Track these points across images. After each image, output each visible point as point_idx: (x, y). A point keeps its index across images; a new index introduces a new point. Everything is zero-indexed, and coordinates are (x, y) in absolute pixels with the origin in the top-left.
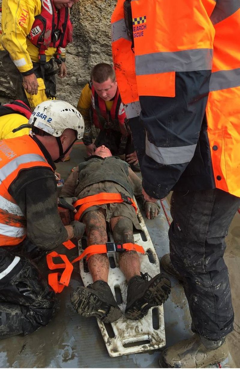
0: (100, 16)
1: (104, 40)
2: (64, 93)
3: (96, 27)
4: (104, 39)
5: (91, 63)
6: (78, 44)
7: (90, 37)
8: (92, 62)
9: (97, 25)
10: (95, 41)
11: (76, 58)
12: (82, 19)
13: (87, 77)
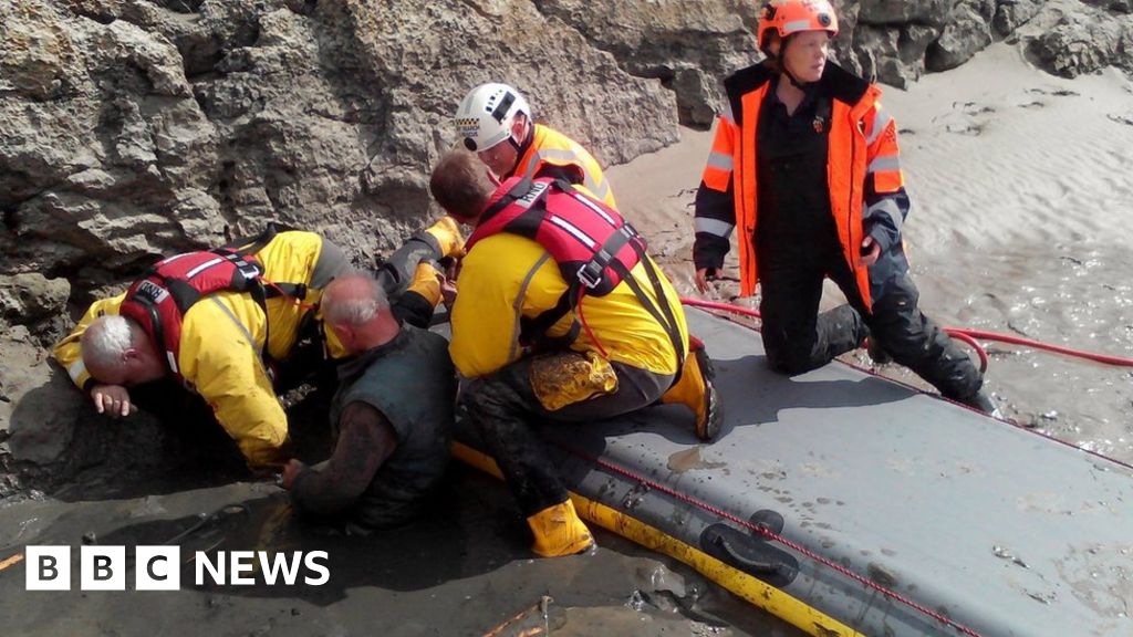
0: (390, 16)
1: (415, 75)
2: (335, 226)
3: (390, 43)
4: (415, 71)
5: (398, 135)
6: (348, 92)
7: (385, 71)
8: (400, 132)
9: (390, 40)
10: (398, 80)
11: (350, 128)
12: (359, 29)
13: (389, 171)
